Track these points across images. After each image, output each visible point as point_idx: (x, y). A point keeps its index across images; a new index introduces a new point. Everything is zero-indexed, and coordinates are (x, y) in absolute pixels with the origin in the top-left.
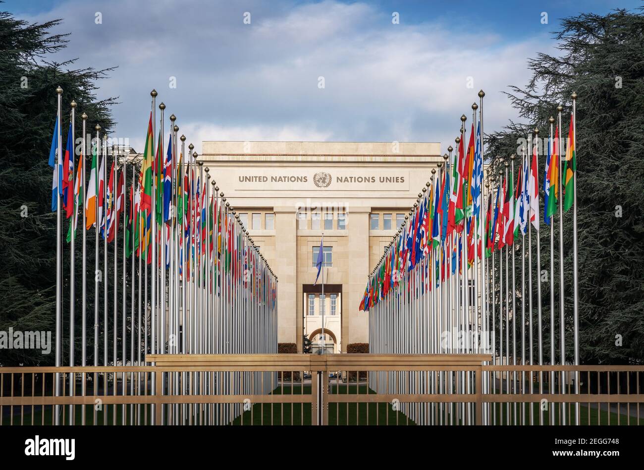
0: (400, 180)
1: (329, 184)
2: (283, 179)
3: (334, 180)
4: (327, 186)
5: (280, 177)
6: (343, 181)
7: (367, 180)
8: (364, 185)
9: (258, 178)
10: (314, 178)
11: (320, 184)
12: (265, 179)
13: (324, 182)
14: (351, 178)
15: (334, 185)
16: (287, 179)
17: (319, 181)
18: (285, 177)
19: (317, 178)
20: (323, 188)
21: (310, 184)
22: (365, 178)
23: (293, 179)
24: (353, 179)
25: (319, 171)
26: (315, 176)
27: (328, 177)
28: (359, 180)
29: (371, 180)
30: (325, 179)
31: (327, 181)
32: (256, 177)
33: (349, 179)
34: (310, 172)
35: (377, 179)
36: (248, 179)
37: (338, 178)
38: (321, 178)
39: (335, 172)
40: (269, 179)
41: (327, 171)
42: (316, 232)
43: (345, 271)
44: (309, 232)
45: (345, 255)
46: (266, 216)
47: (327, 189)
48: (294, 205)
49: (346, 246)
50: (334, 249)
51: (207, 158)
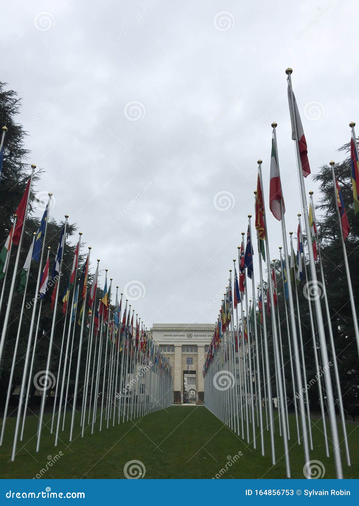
1: (192, 337)
2: (177, 336)
3: (193, 336)
6: (196, 336)
8: (203, 338)
11: (189, 337)
13: (190, 336)
14: (199, 335)
15: (193, 337)
19: (188, 335)
20: (190, 339)
21: (186, 337)
22: (203, 335)
23: (180, 336)
25: (189, 333)
28: (201, 336)
29: (205, 336)
31: (191, 336)
32: (169, 335)
34: (186, 334)
35: (207, 335)
36: (166, 335)
39: (193, 334)
40: (173, 336)
41: (191, 333)
42: (188, 353)
43: (197, 366)
44: (185, 353)
45: (197, 361)
46: (172, 347)
47: (191, 339)
48: (181, 344)
49: (197, 358)
50: (193, 359)
51: (154, 329)
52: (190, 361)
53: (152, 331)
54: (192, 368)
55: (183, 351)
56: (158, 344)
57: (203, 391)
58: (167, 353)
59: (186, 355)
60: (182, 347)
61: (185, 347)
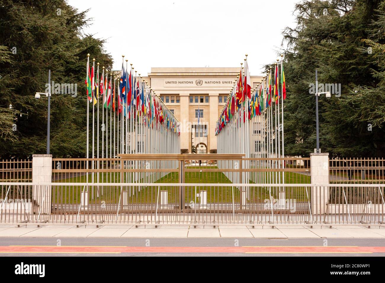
0: (230, 83)
1: (202, 84)
2: (183, 82)
3: (204, 82)
4: (201, 85)
5: (182, 82)
6: (208, 83)
7: (217, 82)
8: (216, 85)
9: (173, 82)
10: (196, 82)
11: (198, 84)
12: (176, 82)
13: (200, 83)
15: (204, 85)
16: (185, 82)
17: (198, 83)
18: (184, 82)
19: (197, 82)
20: (199, 86)
21: (194, 85)
22: (216, 82)
23: (187, 82)
24: (212, 82)
25: (198, 79)
26: (196, 81)
27: (201, 81)
28: (214, 82)
29: (219, 83)
30: (200, 82)
31: (201, 83)
32: (172, 82)
33: (210, 82)
34: (194, 80)
35: (221, 82)
36: (169, 83)
37: (205, 82)
38: (198, 82)
39: (204, 80)
40: (178, 82)
41: (201, 79)
42: (197, 104)
43: (209, 120)
44: (194, 103)
45: (208, 113)
46: (176, 97)
47: (201, 86)
48: (188, 93)
49: (209, 109)
50: (204, 111)
51: (153, 74)
52: (199, 114)
53: (150, 77)
54: (203, 122)
55: (191, 101)
56: (158, 93)
57: (216, 149)
58: (170, 104)
59: (194, 107)
60: (189, 96)
61: (192, 97)
